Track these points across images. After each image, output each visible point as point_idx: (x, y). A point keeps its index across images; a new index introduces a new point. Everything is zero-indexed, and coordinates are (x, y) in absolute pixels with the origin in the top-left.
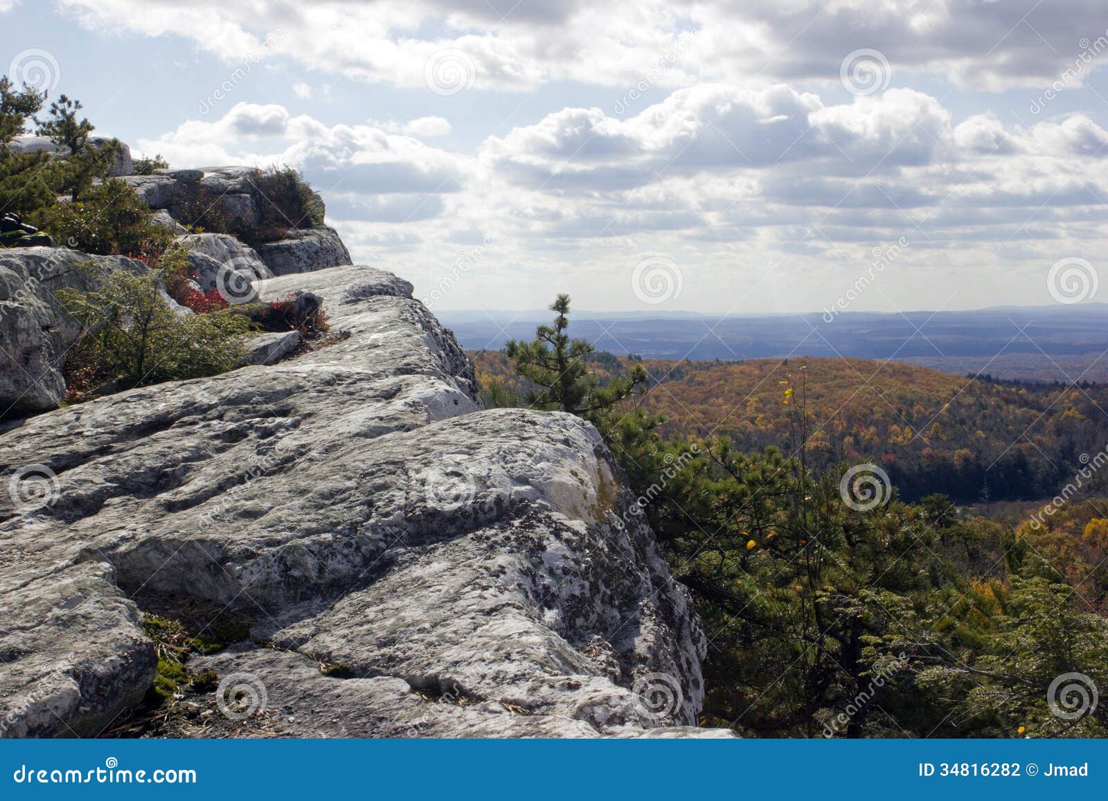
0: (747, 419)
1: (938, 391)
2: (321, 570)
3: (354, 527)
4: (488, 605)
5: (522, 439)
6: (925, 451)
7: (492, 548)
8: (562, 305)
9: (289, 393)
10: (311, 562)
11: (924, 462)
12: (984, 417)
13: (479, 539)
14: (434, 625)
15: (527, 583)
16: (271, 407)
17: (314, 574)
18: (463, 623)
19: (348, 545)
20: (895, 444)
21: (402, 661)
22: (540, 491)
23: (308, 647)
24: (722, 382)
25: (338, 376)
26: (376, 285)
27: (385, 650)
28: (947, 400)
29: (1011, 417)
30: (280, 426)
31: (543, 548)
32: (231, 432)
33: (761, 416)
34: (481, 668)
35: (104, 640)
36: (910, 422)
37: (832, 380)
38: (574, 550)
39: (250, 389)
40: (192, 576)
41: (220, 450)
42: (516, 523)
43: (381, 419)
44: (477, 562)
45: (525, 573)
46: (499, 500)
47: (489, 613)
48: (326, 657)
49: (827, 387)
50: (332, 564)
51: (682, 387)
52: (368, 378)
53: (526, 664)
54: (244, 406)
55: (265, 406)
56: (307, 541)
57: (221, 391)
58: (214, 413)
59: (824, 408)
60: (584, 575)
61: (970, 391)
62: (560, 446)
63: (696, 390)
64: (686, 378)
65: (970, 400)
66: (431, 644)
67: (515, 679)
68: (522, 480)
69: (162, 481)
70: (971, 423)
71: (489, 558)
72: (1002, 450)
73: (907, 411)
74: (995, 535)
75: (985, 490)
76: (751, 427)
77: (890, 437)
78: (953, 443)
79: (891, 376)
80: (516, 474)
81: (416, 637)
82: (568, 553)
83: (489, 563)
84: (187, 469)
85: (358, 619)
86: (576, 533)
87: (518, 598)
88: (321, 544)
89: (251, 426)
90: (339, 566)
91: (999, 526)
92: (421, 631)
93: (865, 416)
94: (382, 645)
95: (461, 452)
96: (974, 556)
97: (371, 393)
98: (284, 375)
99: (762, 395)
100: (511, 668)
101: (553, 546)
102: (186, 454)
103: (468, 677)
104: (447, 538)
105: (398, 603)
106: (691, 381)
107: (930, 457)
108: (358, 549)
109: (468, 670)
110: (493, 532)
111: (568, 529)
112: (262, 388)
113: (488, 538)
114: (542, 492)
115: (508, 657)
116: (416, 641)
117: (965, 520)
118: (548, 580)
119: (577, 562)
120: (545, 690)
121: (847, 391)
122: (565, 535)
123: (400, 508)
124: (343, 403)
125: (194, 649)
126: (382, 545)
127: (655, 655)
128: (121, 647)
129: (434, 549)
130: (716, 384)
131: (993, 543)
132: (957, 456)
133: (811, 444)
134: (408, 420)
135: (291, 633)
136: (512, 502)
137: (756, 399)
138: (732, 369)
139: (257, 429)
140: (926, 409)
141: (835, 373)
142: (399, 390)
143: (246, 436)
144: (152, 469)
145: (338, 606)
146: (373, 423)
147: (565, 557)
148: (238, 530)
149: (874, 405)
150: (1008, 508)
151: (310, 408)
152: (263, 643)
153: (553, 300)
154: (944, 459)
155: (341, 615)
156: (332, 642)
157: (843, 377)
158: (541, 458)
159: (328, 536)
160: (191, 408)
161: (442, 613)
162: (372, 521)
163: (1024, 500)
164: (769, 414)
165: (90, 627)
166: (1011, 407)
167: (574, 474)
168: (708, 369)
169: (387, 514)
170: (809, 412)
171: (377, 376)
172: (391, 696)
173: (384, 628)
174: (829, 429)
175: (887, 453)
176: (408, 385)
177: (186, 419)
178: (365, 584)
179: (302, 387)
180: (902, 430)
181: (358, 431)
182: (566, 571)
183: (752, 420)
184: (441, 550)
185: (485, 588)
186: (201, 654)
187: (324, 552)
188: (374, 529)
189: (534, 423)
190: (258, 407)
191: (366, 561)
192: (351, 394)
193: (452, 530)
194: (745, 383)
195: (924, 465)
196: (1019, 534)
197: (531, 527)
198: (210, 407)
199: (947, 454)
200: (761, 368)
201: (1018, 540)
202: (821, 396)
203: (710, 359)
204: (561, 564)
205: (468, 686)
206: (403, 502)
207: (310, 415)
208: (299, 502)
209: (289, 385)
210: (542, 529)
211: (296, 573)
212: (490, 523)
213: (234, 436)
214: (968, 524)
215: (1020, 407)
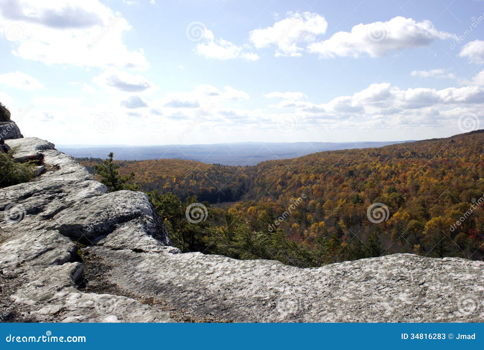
0: (145, 179)
1: (204, 169)
2: (102, 229)
3: (106, 220)
4: (141, 234)
5: (135, 199)
6: (201, 188)
7: (136, 223)
8: (111, 155)
9: (61, 186)
10: (99, 228)
11: (200, 191)
12: (218, 177)
13: (133, 221)
14: (131, 239)
15: (145, 230)
16: (57, 190)
17: (100, 230)
18: (137, 238)
19: (106, 224)
20: (191, 186)
21: (127, 246)
22: (142, 210)
23: (105, 245)
24: (137, 167)
25: (72, 181)
26: (44, 145)
27: (122, 245)
28: (207, 172)
29: (226, 177)
30: (63, 195)
31: (146, 223)
32: (50, 197)
33: (149, 178)
34: (145, 246)
35: (68, 245)
36: (195, 179)
37: (172, 166)
38: (152, 223)
39: (50, 186)
40: (74, 232)
41: (50, 202)
42: (139, 218)
43: (90, 193)
44: (135, 226)
45: (144, 228)
46: (135, 213)
47: (141, 236)
48: (111, 247)
49: (170, 169)
50: (104, 228)
51: (124, 169)
52: (79, 182)
53: (154, 245)
54: (50, 190)
55: (56, 190)
56: (98, 223)
57: (43, 186)
58: (42, 192)
59: (169, 175)
60: (155, 228)
61: (214, 169)
62: (143, 200)
63: (128, 170)
64: (125, 166)
65: (214, 172)
66: (132, 243)
67: (153, 248)
68: (138, 208)
69: (38, 210)
70: (214, 179)
71: (136, 225)
72: (223, 186)
73: (195, 176)
74: (222, 213)
75: (219, 199)
76: (146, 182)
77: (190, 184)
78: (209, 185)
79: (190, 165)
80: (137, 207)
81: (128, 242)
82: (151, 224)
83: (137, 226)
84: (44, 207)
85: (113, 239)
86: (151, 219)
87: (145, 233)
88: (101, 224)
89: (56, 196)
90: (105, 228)
91: (223, 210)
92: (129, 240)
93: (182, 177)
94: (121, 244)
95: (124, 203)
96: (216, 220)
97: (82, 186)
98: (58, 182)
99: (150, 171)
100: (152, 246)
101: (148, 222)
102: (42, 203)
103: (143, 248)
104: (126, 221)
105: (121, 235)
106: (126, 167)
107: (202, 189)
108: (108, 225)
109: (143, 247)
110: (135, 220)
111: (150, 219)
112: (54, 185)
113: (135, 221)
114: (143, 211)
115: (150, 244)
116: (129, 242)
117: (213, 208)
118: (148, 230)
119: (153, 225)
120: (160, 249)
121: (176, 169)
122: (150, 220)
123: (115, 216)
124: (76, 189)
125: (81, 247)
126: (113, 224)
127: (170, 244)
128: (73, 246)
129: (124, 224)
130: (135, 168)
131: (221, 215)
132: (210, 189)
133: (165, 187)
134: (96, 193)
135: (100, 242)
136: (138, 213)
137: (148, 173)
138: (140, 163)
139: (57, 196)
140: (201, 175)
141: (172, 164)
142: (89, 185)
143: (55, 198)
144: (34, 207)
145: (107, 237)
146: (89, 194)
147: (151, 225)
148: (82, 222)
149: (185, 174)
150: (226, 204)
151: (68, 190)
152: (96, 245)
153: (109, 154)
154: (206, 190)
155: (109, 238)
156: (110, 243)
157: (175, 165)
158: (140, 203)
159: (102, 222)
160: (35, 191)
161: (131, 237)
162: (110, 219)
163: (231, 202)
164: (152, 177)
165: (64, 243)
166: (226, 174)
167: (148, 206)
168: (132, 163)
169: (113, 217)
170: (164, 176)
171: (81, 181)
172: (129, 253)
173: (121, 240)
174: (171, 182)
175: (189, 188)
176: (91, 183)
177: (36, 194)
178: (111, 232)
179: (64, 185)
180: (193, 181)
181: (85, 196)
182: (152, 227)
183: (147, 179)
184: (126, 224)
185: (138, 232)
186: (82, 248)
187: (101, 225)
188: (110, 220)
189: (135, 195)
190: (54, 190)
191: (110, 227)
192: (77, 186)
193: (127, 220)
194: (144, 167)
195: (200, 192)
196: (229, 212)
197: (143, 218)
198: (41, 191)
199: (207, 188)
200: (149, 163)
201: (229, 214)
202: (168, 171)
203: (133, 160)
204: (150, 226)
205: (144, 250)
206: (115, 214)
207: (69, 192)
208: (93, 215)
209: (61, 184)
210: (145, 219)
211: (97, 230)
212: (134, 218)
213: (51, 199)
214: (214, 210)
215: (229, 173)
